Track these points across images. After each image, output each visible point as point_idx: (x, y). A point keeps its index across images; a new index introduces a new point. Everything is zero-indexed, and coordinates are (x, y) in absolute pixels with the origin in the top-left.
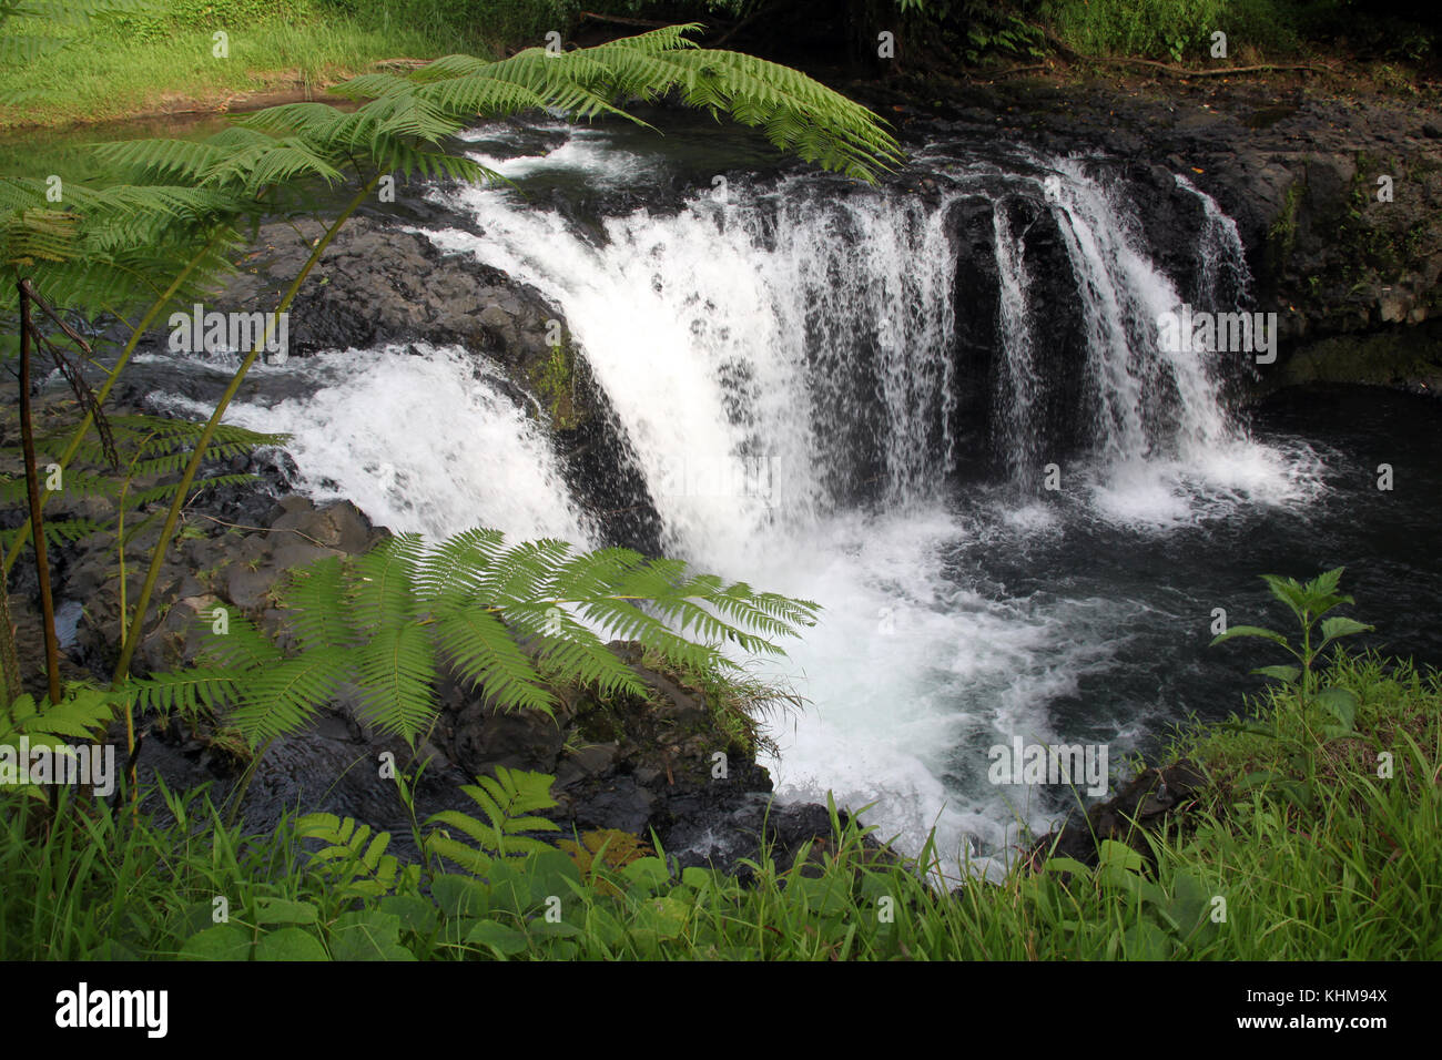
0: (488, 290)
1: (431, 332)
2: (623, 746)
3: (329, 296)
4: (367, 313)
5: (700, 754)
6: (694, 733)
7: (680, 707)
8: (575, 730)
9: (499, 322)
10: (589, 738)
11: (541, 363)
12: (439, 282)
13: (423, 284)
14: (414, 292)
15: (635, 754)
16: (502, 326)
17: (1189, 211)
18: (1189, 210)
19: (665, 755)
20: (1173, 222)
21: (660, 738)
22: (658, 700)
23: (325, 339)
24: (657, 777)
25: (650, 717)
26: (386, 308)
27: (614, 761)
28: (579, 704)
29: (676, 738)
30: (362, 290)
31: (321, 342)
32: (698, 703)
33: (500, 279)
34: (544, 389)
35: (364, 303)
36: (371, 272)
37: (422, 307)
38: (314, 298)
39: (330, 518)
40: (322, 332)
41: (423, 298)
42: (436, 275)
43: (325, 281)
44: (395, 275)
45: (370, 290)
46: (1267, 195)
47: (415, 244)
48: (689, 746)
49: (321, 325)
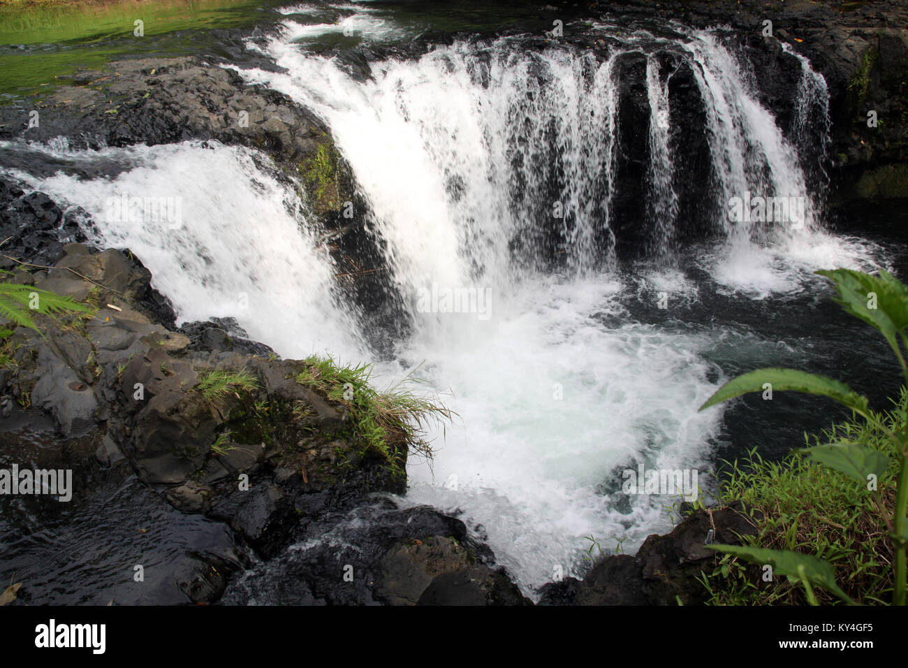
0: (273, 107)
1: (224, 134)
2: (268, 448)
3: (148, 106)
4: (176, 119)
5: (333, 458)
6: (334, 439)
7: (322, 417)
8: (225, 435)
9: (278, 130)
10: (240, 441)
11: (309, 160)
12: (238, 101)
13: (226, 102)
14: (217, 107)
15: (278, 456)
16: (280, 132)
17: (791, 70)
18: (791, 68)
19: (304, 458)
20: (779, 76)
21: (301, 443)
22: (303, 409)
23: (140, 135)
24: (292, 476)
25: (295, 424)
26: (192, 116)
27: (258, 461)
28: (232, 412)
29: (315, 444)
30: (177, 103)
31: (136, 138)
32: (341, 413)
33: (285, 101)
34: (311, 179)
35: (176, 112)
36: (187, 91)
37: (221, 118)
38: (136, 107)
39: (98, 260)
40: (139, 131)
41: (224, 111)
42: (236, 97)
43: (147, 95)
44: (205, 94)
45: (183, 103)
46: (848, 58)
47: (226, 75)
48: (324, 450)
49: (138, 125)
